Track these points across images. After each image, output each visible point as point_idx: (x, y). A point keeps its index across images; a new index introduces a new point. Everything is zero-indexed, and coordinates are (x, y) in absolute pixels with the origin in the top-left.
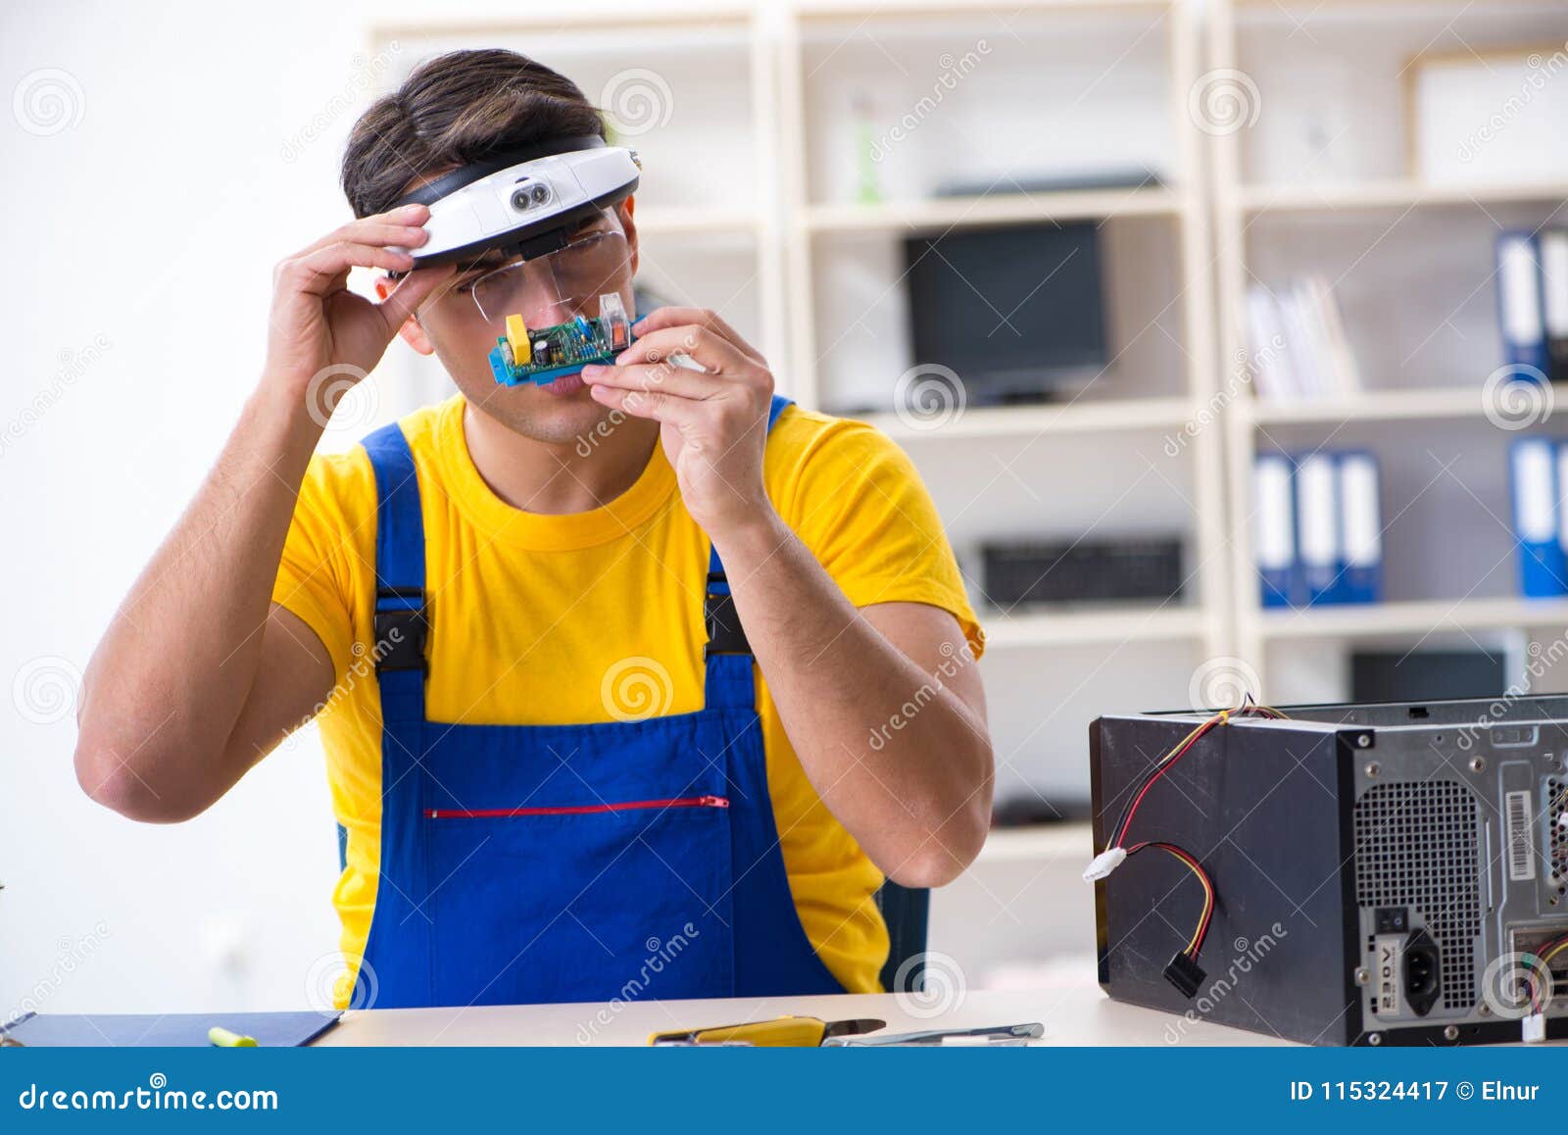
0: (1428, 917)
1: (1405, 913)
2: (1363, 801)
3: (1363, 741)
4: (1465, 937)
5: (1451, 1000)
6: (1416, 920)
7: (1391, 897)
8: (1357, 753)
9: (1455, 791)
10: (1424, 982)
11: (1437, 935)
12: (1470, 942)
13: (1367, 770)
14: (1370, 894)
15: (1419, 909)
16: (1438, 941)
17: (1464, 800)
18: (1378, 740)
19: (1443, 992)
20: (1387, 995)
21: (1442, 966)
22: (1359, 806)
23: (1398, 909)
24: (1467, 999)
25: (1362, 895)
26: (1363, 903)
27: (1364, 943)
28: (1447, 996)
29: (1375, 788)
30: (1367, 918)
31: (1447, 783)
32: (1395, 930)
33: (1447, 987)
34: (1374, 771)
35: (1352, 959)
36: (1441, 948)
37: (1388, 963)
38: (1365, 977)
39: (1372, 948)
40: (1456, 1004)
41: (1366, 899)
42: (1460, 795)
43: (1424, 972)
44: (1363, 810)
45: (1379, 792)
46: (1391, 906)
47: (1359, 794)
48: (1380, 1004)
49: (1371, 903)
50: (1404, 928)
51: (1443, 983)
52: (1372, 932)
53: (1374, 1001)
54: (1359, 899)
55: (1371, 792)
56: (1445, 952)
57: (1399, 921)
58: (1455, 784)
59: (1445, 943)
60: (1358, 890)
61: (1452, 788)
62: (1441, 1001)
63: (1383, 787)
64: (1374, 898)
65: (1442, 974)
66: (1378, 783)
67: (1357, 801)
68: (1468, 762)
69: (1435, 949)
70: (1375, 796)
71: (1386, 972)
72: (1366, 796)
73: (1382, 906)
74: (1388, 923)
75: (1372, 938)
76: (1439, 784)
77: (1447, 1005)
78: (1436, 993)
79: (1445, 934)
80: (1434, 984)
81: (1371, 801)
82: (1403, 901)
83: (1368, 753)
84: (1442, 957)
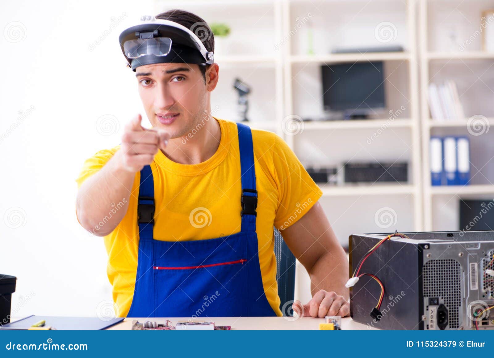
0: (445, 301)
1: (438, 299)
2: (426, 265)
3: (426, 247)
4: (456, 307)
5: (452, 326)
6: (441, 301)
7: (434, 294)
8: (424, 251)
9: (454, 263)
10: (443, 320)
11: (447, 306)
12: (458, 308)
13: (427, 256)
14: (427, 293)
15: (442, 298)
16: (448, 308)
17: (457, 265)
18: (431, 247)
20: (432, 324)
21: (449, 315)
22: (424, 266)
23: (436, 298)
24: (456, 326)
25: (425, 293)
26: (425, 296)
27: (425, 308)
28: (450, 325)
30: (426, 300)
31: (452, 260)
32: (435, 304)
33: (450, 322)
34: (429, 256)
35: (421, 313)
36: (449, 310)
37: (432, 314)
38: (425, 318)
39: (427, 310)
40: (453, 327)
41: (426, 295)
42: (456, 264)
43: (443, 317)
44: (426, 268)
45: (431, 262)
46: (433, 297)
47: (424, 263)
48: (429, 326)
49: (427, 296)
50: (438, 304)
52: (428, 305)
55: (428, 262)
56: (450, 311)
57: (436, 302)
58: (454, 260)
59: (450, 308)
60: (424, 292)
61: (453, 261)
62: (448, 326)
63: (432, 261)
64: (429, 294)
65: (449, 318)
66: (431, 259)
67: (424, 265)
68: (458, 254)
69: (447, 311)
70: (429, 263)
71: (432, 317)
72: (427, 263)
73: (431, 297)
74: (432, 302)
75: (427, 307)
76: (449, 260)
77: (450, 327)
78: (447, 324)
79: (450, 306)
80: (446, 321)
81: (428, 265)
82: (437, 295)
83: (428, 251)
84: (449, 313)
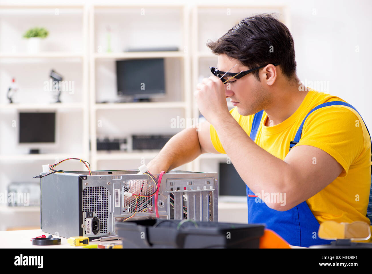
0: (97, 214)
1: (92, 214)
2: (84, 190)
3: (85, 178)
4: (105, 219)
5: (102, 231)
6: (95, 215)
7: (90, 210)
8: (83, 180)
9: (104, 189)
10: (96, 228)
11: (99, 218)
12: (106, 220)
13: (85, 184)
14: (85, 209)
15: (95, 213)
16: (99, 219)
17: (106, 191)
18: (88, 178)
19: (100, 230)
20: (88, 230)
21: (100, 224)
22: (83, 191)
23: (91, 213)
24: (105, 231)
26: (84, 211)
27: (84, 219)
28: (101, 231)
29: (87, 188)
30: (84, 214)
31: (102, 187)
32: (90, 217)
33: (101, 229)
34: (87, 184)
35: (81, 222)
36: (100, 221)
37: (88, 224)
38: (83, 226)
39: (85, 220)
41: (84, 210)
43: (96, 226)
44: (84, 192)
45: (88, 188)
46: (90, 212)
48: (87, 232)
49: (85, 211)
50: (92, 216)
51: (100, 228)
53: (85, 231)
54: (83, 210)
55: (86, 189)
56: (101, 221)
57: (91, 215)
58: (104, 187)
59: (101, 220)
60: (83, 209)
61: (103, 188)
62: (100, 231)
63: (88, 187)
64: (86, 210)
65: (100, 226)
66: (87, 186)
67: (83, 190)
68: (106, 183)
69: (99, 221)
70: (87, 189)
71: (88, 225)
72: (85, 189)
73: (88, 212)
74: (88, 216)
75: (85, 218)
76: (100, 187)
77: (101, 232)
78: (99, 230)
79: (101, 218)
80: (98, 228)
81: (86, 190)
82: (92, 211)
83: (85, 181)
84: (100, 222)
